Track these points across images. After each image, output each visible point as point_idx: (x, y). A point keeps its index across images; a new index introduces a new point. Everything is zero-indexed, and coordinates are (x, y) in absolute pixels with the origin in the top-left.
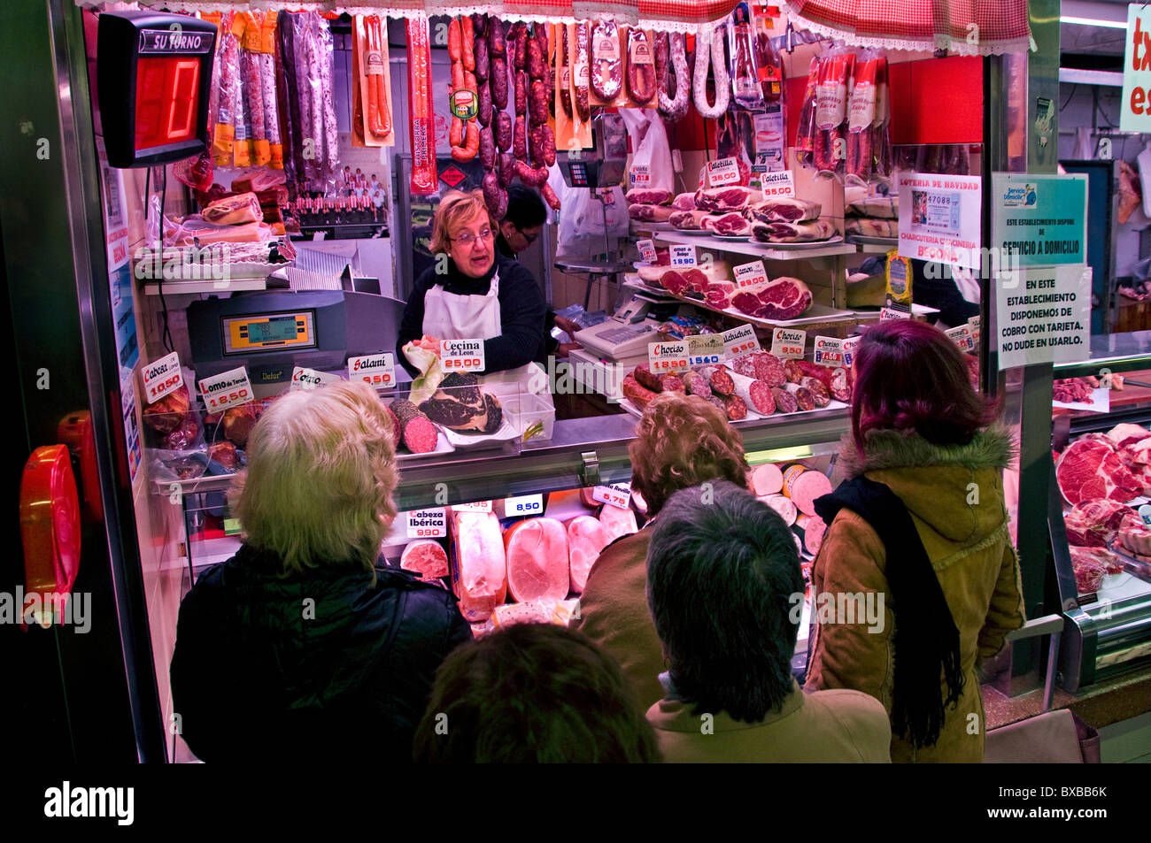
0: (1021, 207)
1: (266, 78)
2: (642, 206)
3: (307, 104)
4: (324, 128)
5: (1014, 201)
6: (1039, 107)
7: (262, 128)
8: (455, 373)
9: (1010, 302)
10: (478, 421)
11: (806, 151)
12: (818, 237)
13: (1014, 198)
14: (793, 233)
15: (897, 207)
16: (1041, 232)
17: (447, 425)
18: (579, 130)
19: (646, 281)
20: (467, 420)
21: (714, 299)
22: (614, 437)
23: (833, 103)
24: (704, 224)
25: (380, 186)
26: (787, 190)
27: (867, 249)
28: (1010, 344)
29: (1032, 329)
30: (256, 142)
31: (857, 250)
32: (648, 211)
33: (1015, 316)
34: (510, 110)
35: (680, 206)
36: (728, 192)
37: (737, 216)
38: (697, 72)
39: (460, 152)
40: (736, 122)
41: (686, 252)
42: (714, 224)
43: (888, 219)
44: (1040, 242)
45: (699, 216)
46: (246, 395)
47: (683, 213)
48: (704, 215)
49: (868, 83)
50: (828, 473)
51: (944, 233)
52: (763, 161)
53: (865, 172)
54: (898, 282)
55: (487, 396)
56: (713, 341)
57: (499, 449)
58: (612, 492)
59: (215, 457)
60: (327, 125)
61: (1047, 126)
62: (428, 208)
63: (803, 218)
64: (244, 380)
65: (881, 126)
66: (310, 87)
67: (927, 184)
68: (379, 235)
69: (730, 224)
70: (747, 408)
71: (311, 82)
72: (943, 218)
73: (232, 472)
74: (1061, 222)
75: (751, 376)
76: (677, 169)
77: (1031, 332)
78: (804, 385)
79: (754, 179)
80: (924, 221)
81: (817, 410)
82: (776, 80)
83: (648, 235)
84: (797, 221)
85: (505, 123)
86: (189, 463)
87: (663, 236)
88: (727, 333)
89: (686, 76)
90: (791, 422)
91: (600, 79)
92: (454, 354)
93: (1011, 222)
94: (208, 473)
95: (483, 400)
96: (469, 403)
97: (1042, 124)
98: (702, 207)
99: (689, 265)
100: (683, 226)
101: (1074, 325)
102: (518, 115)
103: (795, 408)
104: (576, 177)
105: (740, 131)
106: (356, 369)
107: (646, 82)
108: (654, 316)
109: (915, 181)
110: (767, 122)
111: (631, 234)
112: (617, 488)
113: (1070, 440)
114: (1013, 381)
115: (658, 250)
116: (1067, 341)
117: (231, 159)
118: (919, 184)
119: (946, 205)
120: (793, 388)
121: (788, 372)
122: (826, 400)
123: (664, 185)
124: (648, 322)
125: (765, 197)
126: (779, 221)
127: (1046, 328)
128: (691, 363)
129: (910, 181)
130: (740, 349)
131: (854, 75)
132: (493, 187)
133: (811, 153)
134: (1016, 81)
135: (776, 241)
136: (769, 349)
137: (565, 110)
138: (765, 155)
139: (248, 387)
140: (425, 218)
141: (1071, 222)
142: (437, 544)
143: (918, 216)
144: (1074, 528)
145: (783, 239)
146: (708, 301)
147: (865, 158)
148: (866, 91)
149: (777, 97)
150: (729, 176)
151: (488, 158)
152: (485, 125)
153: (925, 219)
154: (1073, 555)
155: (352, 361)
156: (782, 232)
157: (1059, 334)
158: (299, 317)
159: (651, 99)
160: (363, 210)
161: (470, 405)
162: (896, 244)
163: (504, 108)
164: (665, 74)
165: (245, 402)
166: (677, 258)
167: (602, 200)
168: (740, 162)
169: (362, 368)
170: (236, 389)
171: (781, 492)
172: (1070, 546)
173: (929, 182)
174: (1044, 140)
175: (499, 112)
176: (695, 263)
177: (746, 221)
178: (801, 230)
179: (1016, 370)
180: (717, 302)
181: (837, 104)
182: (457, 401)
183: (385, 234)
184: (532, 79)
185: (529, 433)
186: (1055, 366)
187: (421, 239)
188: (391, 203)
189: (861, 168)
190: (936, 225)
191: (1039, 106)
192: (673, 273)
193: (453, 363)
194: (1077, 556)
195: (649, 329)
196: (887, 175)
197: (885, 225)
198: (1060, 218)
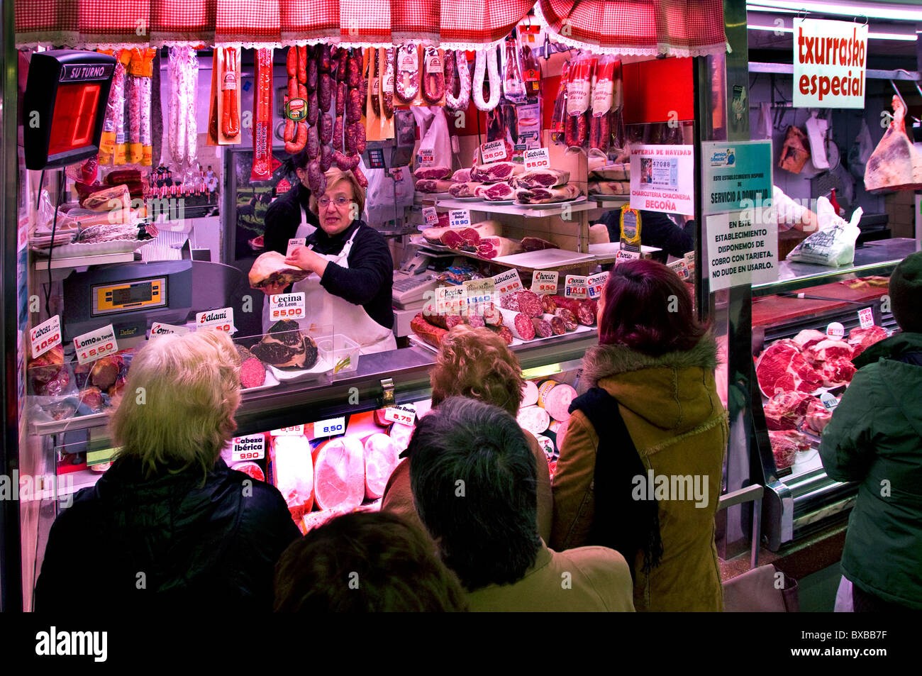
0: (723, 166)
1: (143, 95)
2: (427, 181)
3: (175, 114)
4: (187, 132)
5: (719, 162)
6: (735, 93)
7: (138, 134)
8: (281, 321)
9: (717, 239)
10: (298, 359)
11: (559, 133)
12: (568, 198)
13: (718, 160)
14: (549, 196)
15: (629, 172)
16: (739, 184)
17: (273, 364)
18: (384, 125)
19: (428, 239)
20: (289, 358)
21: (484, 251)
22: (406, 365)
23: (581, 96)
24: (477, 192)
25: (214, 175)
26: (544, 163)
27: (606, 204)
28: (718, 271)
29: (734, 259)
30: (132, 145)
31: (598, 206)
32: (432, 184)
33: (721, 250)
34: (332, 112)
35: (457, 179)
36: (496, 167)
37: (504, 185)
38: (476, 77)
39: (292, 146)
40: (503, 112)
41: (463, 215)
42: (486, 192)
43: (621, 181)
44: (739, 192)
45: (473, 186)
46: (112, 347)
47: (460, 185)
48: (478, 185)
49: (607, 79)
50: (575, 385)
51: (666, 189)
52: (524, 141)
53: (605, 146)
54: (630, 229)
55: (306, 338)
56: (486, 284)
57: (315, 381)
58: (401, 413)
59: (85, 400)
60: (189, 130)
61: (741, 106)
62: (250, 190)
63: (556, 184)
64: (111, 335)
65: (616, 112)
66: (178, 101)
67: (652, 152)
68: (211, 214)
69: (498, 191)
70: (512, 336)
71: (179, 97)
72: (665, 177)
73: (97, 412)
74: (754, 176)
75: (516, 310)
76: (455, 151)
77: (734, 261)
78: (557, 315)
79: (516, 156)
80: (650, 181)
81: (567, 334)
82: (536, 79)
83: (431, 204)
84: (551, 186)
85: (328, 122)
86: (63, 406)
87: (443, 204)
88: (497, 277)
89: (468, 80)
90: (547, 345)
91: (402, 85)
92: (280, 305)
93: (716, 178)
94: (78, 414)
95: (302, 342)
96: (291, 344)
97: (738, 105)
98: (476, 179)
99: (464, 225)
100: (460, 195)
101: (766, 254)
102: (338, 115)
103: (551, 333)
104: (374, 161)
105: (506, 119)
106: (202, 322)
107: (437, 87)
108: (433, 268)
109: (642, 151)
110: (527, 111)
111: (415, 203)
112: (405, 409)
113: (765, 346)
114: (720, 301)
115: (439, 214)
116: (761, 266)
117: (111, 160)
118: (646, 153)
119: (667, 167)
120: (548, 317)
121: (545, 305)
122: (575, 325)
123: (444, 163)
124: (428, 273)
125: (527, 169)
126: (537, 187)
127: (745, 257)
128: (469, 302)
129: (639, 151)
130: (507, 289)
131: (596, 74)
132: (316, 172)
133: (563, 134)
134: (716, 72)
135: (535, 202)
136: (529, 288)
137: (374, 110)
138: (525, 136)
139: (114, 341)
140: (248, 198)
141: (761, 175)
142: (257, 465)
143: (645, 177)
144: (771, 416)
145: (540, 201)
146: (479, 253)
147: (605, 135)
148: (605, 86)
149: (535, 93)
150: (499, 154)
151: (314, 149)
152: (312, 125)
153: (651, 179)
154: (772, 438)
155: (199, 316)
156: (540, 195)
157: (755, 262)
158: (155, 283)
159: (440, 99)
160: (199, 195)
161: (293, 347)
162: (628, 200)
163: (327, 111)
164: (452, 80)
165: (110, 354)
166: (455, 220)
167: (394, 179)
168: (506, 143)
169: (207, 320)
170: (103, 343)
171: (537, 404)
172: (769, 431)
173: (654, 151)
174: (739, 116)
175: (323, 114)
176: (469, 223)
177: (511, 188)
178: (555, 193)
179: (723, 292)
180: (487, 253)
181: (583, 96)
182: (282, 343)
183: (216, 213)
184: (350, 88)
185: (340, 366)
186: (752, 287)
187: (243, 216)
188: (222, 189)
189: (602, 144)
190: (659, 183)
191: (735, 91)
192: (452, 232)
193: (280, 313)
194: (774, 439)
195: (430, 278)
196: (622, 147)
197: (619, 186)
198: (753, 173)
